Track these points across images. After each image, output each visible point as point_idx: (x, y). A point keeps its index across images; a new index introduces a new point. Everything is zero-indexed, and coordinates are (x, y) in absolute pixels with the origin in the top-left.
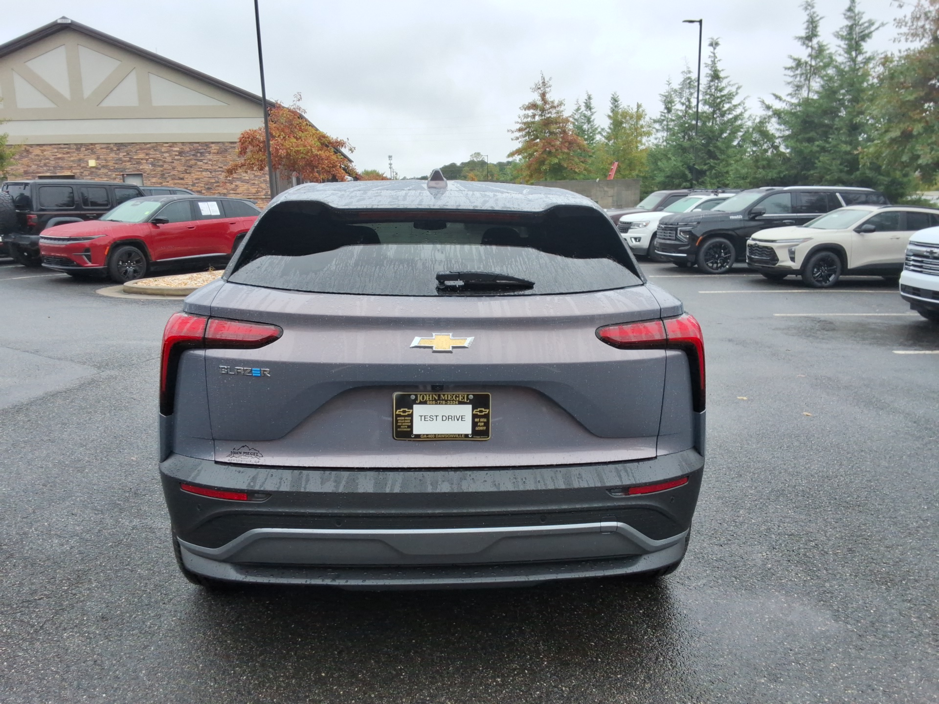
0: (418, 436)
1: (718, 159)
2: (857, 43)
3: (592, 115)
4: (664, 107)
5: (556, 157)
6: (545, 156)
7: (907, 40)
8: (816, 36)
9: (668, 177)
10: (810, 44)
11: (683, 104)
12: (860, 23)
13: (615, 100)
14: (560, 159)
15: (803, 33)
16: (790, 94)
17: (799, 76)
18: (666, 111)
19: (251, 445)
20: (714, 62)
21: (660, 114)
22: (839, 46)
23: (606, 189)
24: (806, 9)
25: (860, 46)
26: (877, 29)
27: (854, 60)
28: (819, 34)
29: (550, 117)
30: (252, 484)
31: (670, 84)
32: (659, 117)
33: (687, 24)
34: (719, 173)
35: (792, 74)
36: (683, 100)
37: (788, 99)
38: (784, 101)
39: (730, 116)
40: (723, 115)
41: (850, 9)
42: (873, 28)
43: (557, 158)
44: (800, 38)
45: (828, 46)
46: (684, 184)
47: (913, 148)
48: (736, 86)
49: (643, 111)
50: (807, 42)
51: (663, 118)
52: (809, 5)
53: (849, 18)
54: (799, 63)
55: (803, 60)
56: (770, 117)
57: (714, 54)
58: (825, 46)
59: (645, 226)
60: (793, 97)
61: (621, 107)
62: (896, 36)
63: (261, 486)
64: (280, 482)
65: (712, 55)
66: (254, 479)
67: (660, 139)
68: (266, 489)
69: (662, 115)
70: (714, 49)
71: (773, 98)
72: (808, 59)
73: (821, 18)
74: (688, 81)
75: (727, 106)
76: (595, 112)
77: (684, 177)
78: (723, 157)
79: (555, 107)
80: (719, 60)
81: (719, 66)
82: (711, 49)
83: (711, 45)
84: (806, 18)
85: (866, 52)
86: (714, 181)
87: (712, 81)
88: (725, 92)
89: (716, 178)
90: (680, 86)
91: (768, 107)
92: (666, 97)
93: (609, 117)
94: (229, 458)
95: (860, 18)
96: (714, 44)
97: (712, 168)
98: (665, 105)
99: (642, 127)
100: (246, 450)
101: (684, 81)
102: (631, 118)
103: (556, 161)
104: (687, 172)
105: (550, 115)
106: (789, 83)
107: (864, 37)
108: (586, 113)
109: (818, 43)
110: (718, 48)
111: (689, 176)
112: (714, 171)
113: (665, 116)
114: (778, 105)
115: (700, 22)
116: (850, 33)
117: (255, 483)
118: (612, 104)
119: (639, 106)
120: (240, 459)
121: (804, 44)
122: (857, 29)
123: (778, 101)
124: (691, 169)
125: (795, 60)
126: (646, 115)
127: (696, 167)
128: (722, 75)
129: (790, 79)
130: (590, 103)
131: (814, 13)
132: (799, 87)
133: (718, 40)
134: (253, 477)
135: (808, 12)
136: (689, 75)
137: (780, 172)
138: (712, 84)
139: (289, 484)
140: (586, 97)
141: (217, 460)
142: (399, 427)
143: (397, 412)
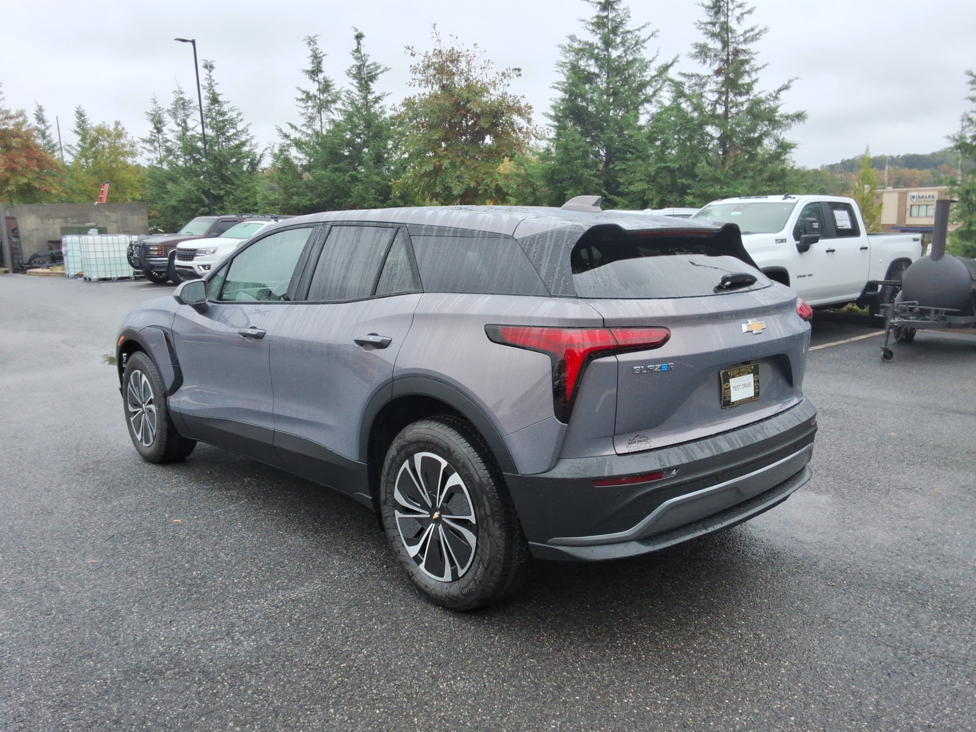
0: (733, 403)
1: (233, 184)
2: (366, 82)
3: (47, 128)
4: (153, 126)
5: (23, 176)
6: (8, 175)
7: (420, 85)
8: (321, 71)
9: (180, 201)
10: (317, 79)
11: (179, 125)
12: (367, 64)
13: (80, 114)
14: (29, 179)
15: (310, 67)
16: (305, 125)
17: (310, 108)
18: (155, 131)
19: (641, 433)
20: (210, 85)
21: (149, 133)
22: (352, 84)
23: (107, 213)
24: (309, 44)
25: (368, 85)
26: (382, 72)
27: (365, 98)
28: (323, 69)
29: (6, 129)
31: (156, 102)
32: (149, 137)
33: (180, 42)
34: (238, 198)
35: (304, 105)
36: (179, 121)
37: (304, 129)
38: (300, 131)
39: (237, 142)
40: (228, 139)
41: (358, 50)
42: (379, 71)
43: (25, 177)
44: (308, 71)
45: (333, 82)
46: (203, 209)
47: (443, 181)
48: (237, 112)
49: (123, 129)
50: (314, 76)
51: (153, 138)
52: (312, 41)
53: (357, 58)
54: (309, 97)
55: (311, 93)
56: (289, 145)
57: (210, 76)
58: (330, 81)
59: (213, 253)
60: (308, 128)
61: (88, 122)
62: (411, 81)
64: (679, 457)
65: (208, 77)
67: (153, 160)
69: (152, 135)
70: (210, 71)
71: (290, 127)
72: (317, 93)
73: (324, 55)
74: (181, 102)
75: (232, 131)
76: (51, 126)
77: (200, 201)
78: (239, 182)
79: (11, 118)
80: (217, 84)
81: (217, 89)
82: (207, 71)
83: (206, 67)
84: (311, 53)
85: (374, 92)
86: (234, 207)
87: (212, 104)
88: (226, 117)
89: (236, 204)
90: (173, 107)
91: (286, 136)
92: (154, 116)
93: (76, 132)
94: (628, 449)
95: (366, 60)
96: (209, 67)
97: (228, 193)
98: (155, 125)
99: (124, 146)
100: (638, 439)
101: (176, 101)
102: (109, 135)
103: (25, 181)
104: (203, 197)
105: (6, 126)
106: (303, 114)
107: (372, 78)
108: (39, 126)
109: (324, 78)
110: (213, 71)
111: (206, 200)
112: (232, 197)
113: (155, 136)
114: (295, 135)
115: (193, 42)
116: (359, 73)
118: (77, 118)
119: (117, 123)
121: (311, 77)
122: (365, 70)
123: (294, 130)
124: (206, 193)
125: (304, 92)
126: (127, 133)
127: (212, 191)
128: (220, 98)
129: (303, 111)
130: (42, 115)
131: (317, 49)
132: (311, 119)
133: (213, 63)
135: (311, 47)
136: (181, 96)
137: (311, 199)
138: (212, 107)
139: (684, 457)
140: (36, 108)
141: (618, 452)
142: (725, 398)
143: (724, 386)
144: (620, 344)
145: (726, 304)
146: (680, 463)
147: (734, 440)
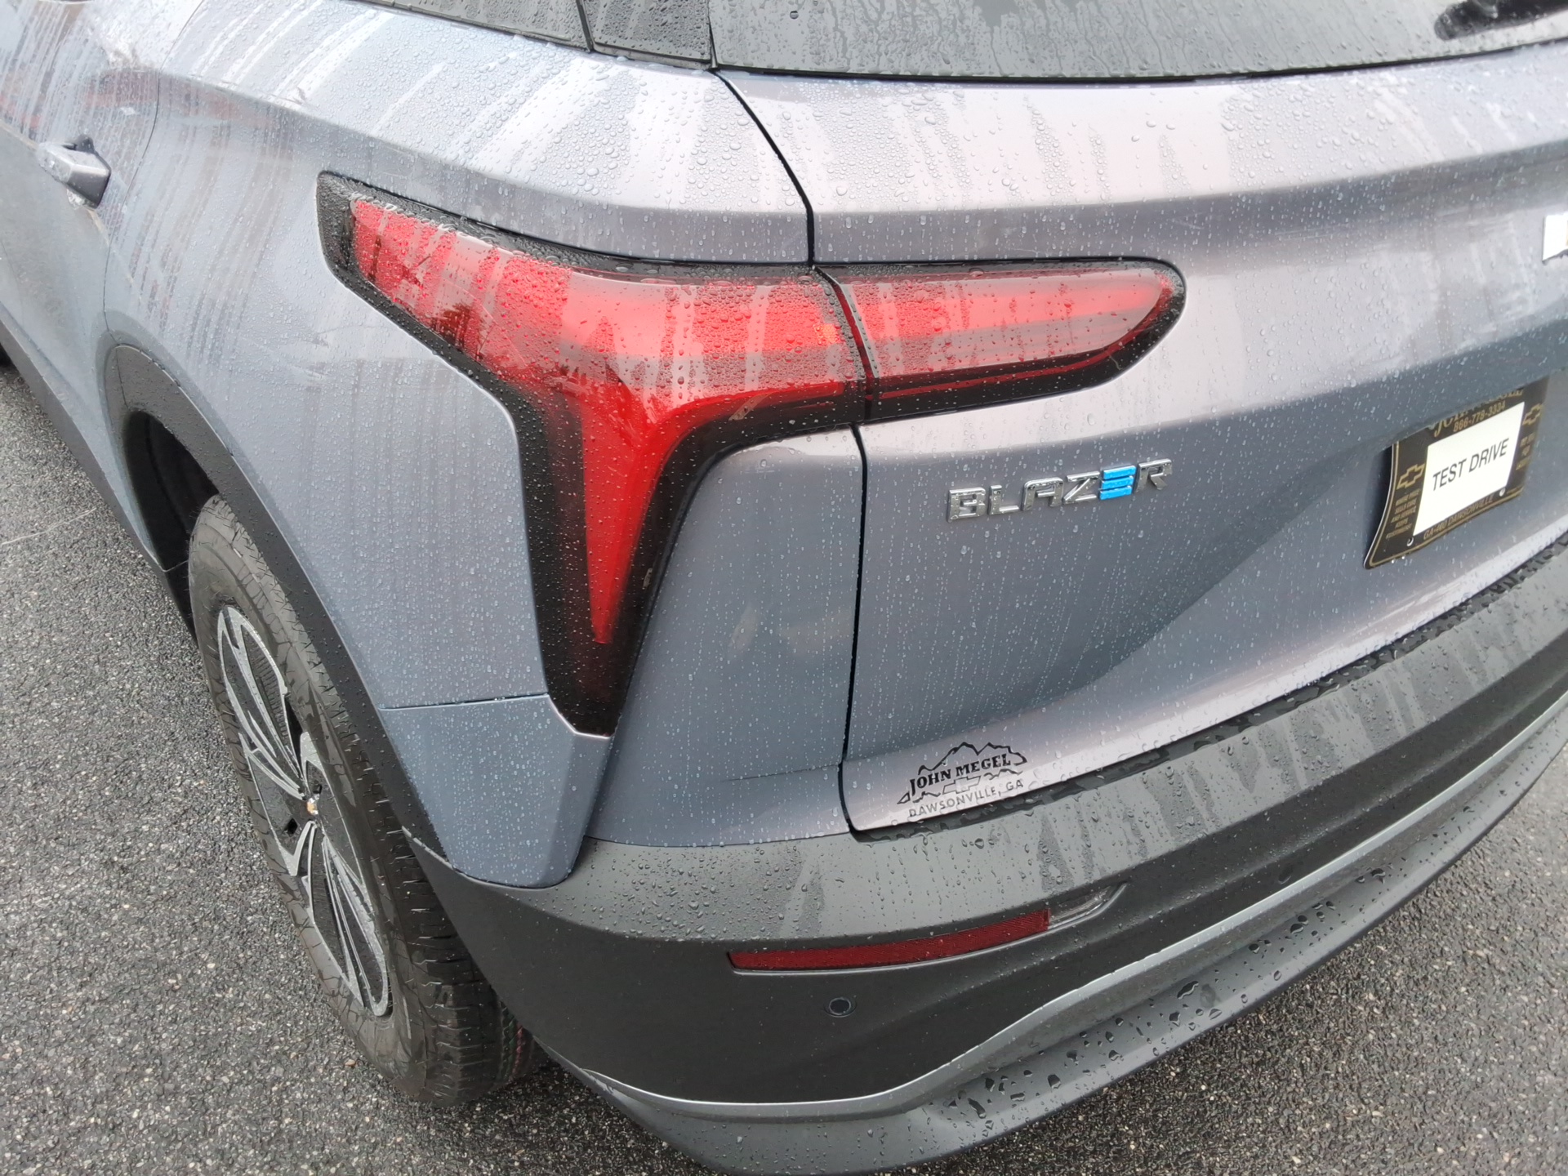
0: (1420, 538)
30: (1054, 872)
63: (1089, 866)
64: (1136, 831)
66: (1047, 850)
68: (1110, 872)
94: (911, 805)
100: (963, 758)
117: (1060, 863)
120: (953, 796)
134: (1042, 845)
139: (1162, 823)
141: (860, 827)
142: (1391, 527)
143: (1397, 483)
144: (879, 373)
145: (1495, 109)
146: (1138, 860)
147: (1392, 705)
